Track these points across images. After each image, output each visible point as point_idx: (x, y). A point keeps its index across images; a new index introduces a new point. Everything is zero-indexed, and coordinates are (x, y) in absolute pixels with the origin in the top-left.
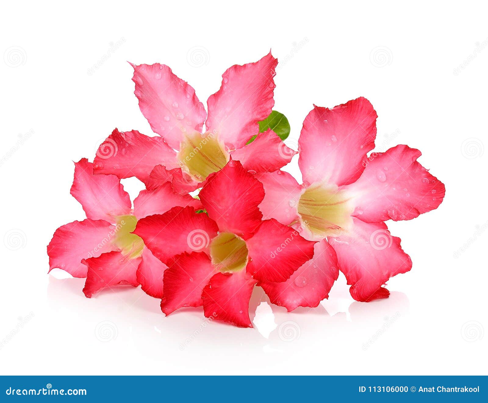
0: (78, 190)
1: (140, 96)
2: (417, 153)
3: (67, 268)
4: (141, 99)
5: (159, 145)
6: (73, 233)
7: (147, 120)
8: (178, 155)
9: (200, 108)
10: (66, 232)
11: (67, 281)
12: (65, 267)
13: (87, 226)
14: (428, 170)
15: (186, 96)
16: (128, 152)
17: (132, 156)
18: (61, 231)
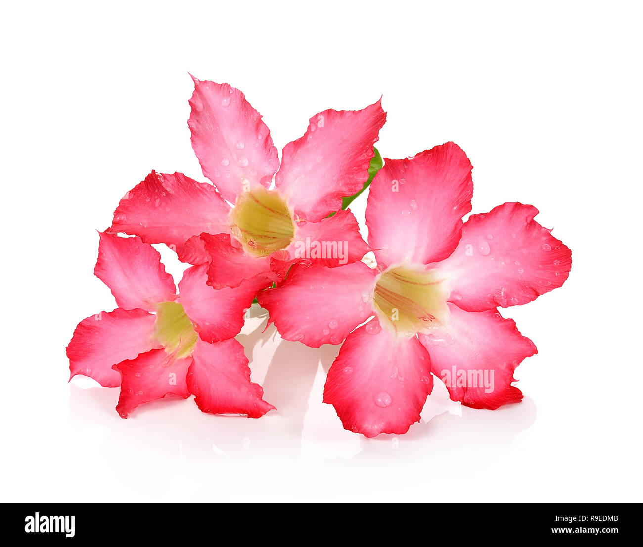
0: (104, 270)
1: (195, 127)
2: (532, 210)
3: (93, 375)
4: (195, 132)
5: (208, 194)
6: (100, 329)
7: (198, 161)
8: (231, 211)
9: (273, 154)
10: (90, 327)
11: (93, 391)
12: (91, 372)
13: (117, 318)
14: (551, 231)
15: (257, 136)
16: (163, 203)
17: (168, 210)
18: (84, 327)
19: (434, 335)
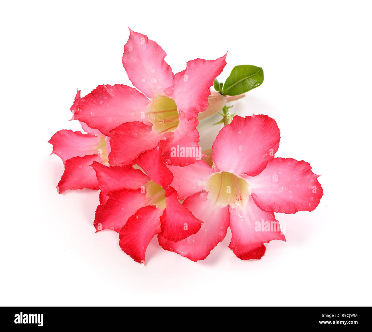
15: (162, 67)
16: (105, 103)
17: (108, 106)
19: (236, 210)
